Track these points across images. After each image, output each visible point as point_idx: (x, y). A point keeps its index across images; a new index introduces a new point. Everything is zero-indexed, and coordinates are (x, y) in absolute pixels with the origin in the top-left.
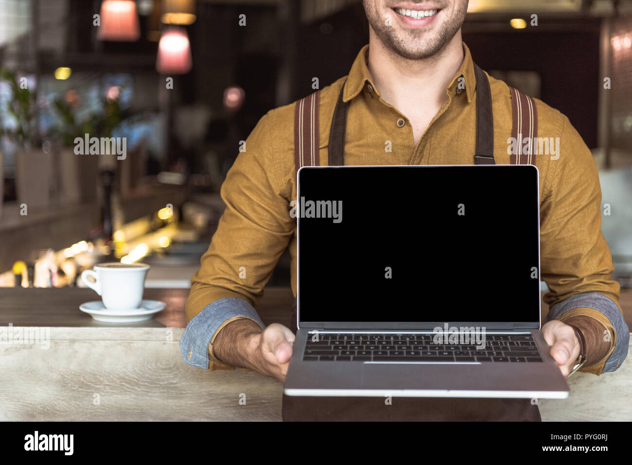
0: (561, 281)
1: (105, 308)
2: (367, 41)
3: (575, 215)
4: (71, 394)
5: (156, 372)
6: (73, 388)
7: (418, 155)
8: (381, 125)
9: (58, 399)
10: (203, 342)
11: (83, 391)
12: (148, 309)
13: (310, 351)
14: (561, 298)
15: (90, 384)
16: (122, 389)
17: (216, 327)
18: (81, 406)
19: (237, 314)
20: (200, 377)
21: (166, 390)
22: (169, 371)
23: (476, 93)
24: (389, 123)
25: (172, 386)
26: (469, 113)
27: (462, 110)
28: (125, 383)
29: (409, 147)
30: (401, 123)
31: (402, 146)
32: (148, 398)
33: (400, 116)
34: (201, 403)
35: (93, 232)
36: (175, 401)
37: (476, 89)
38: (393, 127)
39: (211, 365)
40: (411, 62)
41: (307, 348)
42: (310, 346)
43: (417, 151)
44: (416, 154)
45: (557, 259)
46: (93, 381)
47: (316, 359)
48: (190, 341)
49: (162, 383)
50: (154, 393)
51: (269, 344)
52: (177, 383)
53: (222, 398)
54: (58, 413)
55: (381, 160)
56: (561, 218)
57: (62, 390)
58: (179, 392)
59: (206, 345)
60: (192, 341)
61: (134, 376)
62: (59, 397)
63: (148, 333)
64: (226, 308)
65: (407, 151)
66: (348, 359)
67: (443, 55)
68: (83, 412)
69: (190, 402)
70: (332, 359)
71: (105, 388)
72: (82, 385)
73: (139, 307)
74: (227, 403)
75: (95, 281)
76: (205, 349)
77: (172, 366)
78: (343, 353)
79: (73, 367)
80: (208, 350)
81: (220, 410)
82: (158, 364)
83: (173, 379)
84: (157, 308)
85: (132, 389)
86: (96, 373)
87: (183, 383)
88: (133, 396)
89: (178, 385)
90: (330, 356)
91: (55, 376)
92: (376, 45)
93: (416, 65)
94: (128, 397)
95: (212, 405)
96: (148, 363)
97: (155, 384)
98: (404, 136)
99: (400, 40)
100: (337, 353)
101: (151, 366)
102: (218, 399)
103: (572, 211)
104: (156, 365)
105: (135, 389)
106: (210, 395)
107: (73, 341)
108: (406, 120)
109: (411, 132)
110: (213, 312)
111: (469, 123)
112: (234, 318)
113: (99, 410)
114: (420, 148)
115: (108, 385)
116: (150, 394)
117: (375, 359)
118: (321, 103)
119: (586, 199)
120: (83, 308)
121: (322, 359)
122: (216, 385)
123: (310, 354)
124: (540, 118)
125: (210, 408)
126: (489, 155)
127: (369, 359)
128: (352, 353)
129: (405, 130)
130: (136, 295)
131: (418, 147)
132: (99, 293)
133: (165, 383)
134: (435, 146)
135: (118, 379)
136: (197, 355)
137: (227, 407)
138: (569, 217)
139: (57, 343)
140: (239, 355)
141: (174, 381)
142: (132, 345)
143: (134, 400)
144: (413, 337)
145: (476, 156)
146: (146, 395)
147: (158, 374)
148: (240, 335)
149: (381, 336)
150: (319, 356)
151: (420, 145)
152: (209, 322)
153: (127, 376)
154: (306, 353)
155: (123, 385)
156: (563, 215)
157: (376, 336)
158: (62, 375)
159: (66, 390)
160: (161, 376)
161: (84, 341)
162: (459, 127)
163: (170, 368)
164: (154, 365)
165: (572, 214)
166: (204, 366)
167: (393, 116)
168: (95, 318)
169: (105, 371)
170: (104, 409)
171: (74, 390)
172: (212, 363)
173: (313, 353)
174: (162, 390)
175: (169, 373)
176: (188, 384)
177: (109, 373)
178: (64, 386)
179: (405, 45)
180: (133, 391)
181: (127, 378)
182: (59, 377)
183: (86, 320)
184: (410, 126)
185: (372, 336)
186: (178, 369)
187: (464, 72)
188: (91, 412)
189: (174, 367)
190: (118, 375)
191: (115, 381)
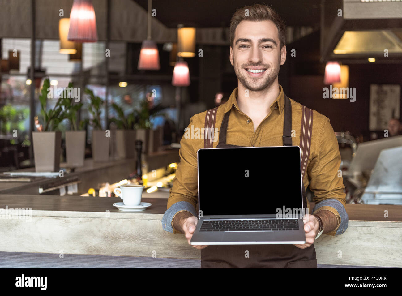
0: (320, 192)
1: (124, 205)
2: (236, 85)
3: (328, 163)
4: (108, 242)
5: (145, 234)
6: (109, 240)
7: (256, 135)
8: (240, 123)
9: (102, 244)
10: (169, 221)
11: (113, 241)
12: (143, 206)
13: (203, 228)
14: (319, 200)
15: (116, 238)
16: (130, 240)
17: (174, 215)
18: (112, 248)
19: (183, 209)
20: (164, 236)
21: (149, 242)
22: (151, 233)
23: (284, 109)
24: (243, 121)
25: (152, 240)
26: (281, 118)
27: (278, 116)
28: (131, 238)
29: (252, 132)
30: (249, 121)
31: (248, 131)
32: (141, 245)
33: (248, 118)
34: (165, 248)
35: (131, 175)
36: (153, 247)
37: (284, 107)
38: (245, 123)
39: (174, 231)
40: (254, 92)
41: (202, 226)
42: (203, 225)
43: (255, 134)
44: (255, 135)
45: (319, 182)
46: (118, 237)
47: (205, 231)
48: (165, 220)
49: (147, 239)
50: (144, 243)
51: (187, 223)
52: (154, 239)
53: (174, 246)
54: (102, 251)
55: (240, 137)
56: (322, 165)
57: (104, 241)
58: (155, 243)
59: (171, 222)
60: (166, 220)
61: (135, 235)
62: (102, 243)
63: (142, 216)
64: (180, 206)
65: (251, 134)
66: (218, 230)
67: (269, 90)
68: (113, 251)
69: (160, 248)
70: (212, 231)
71: (122, 240)
72: (113, 238)
73: (139, 205)
74: (176, 249)
75: (120, 193)
76: (170, 224)
77: (152, 231)
78: (217, 228)
79: (109, 230)
80: (171, 224)
81: (173, 251)
82: (146, 230)
83: (152, 237)
84: (147, 205)
85: (134, 241)
86: (119, 233)
87: (157, 239)
88: (135, 244)
89: (154, 240)
90: (211, 229)
91: (101, 234)
92: (240, 86)
93: (257, 94)
94: (132, 244)
95: (170, 249)
96: (142, 229)
97: (145, 239)
98: (250, 127)
99: (248, 82)
100: (214, 228)
101: (143, 230)
102: (172, 246)
103: (326, 162)
104: (145, 230)
105: (136, 241)
106: (168, 244)
107: (109, 219)
108: (251, 120)
109: (253, 125)
110: (174, 208)
111: (281, 122)
112: (181, 211)
113: (120, 250)
114: (257, 132)
115: (124, 239)
116: (142, 243)
117: (230, 230)
118: (217, 113)
119: (333, 157)
120: (115, 205)
121: (207, 231)
122: (171, 240)
123: (203, 229)
124: (314, 121)
125: (169, 251)
126: (289, 136)
127: (227, 230)
128: (220, 228)
129: (250, 124)
130: (138, 200)
131: (256, 132)
132: (122, 198)
133: (149, 238)
134: (265, 131)
135: (129, 236)
136: (168, 226)
137: (176, 250)
138: (325, 164)
139: (102, 219)
140: (180, 226)
141: (153, 238)
142: (135, 221)
143: (135, 246)
144: (248, 221)
145: (283, 136)
146: (140, 244)
147: (146, 234)
148: (182, 218)
149: (234, 221)
150: (206, 230)
151: (257, 131)
152: (172, 212)
153: (132, 235)
154: (201, 228)
155: (130, 239)
156: (323, 163)
157: (232, 221)
158: (104, 234)
159: (106, 240)
160: (147, 235)
161: (114, 219)
162: (276, 124)
163: (151, 232)
164: (144, 230)
165: (327, 163)
166: (171, 232)
167: (246, 118)
168: (120, 209)
169: (123, 233)
170: (122, 250)
171: (109, 241)
172: (174, 230)
173: (204, 228)
174: (148, 242)
175: (151, 234)
176: (159, 239)
177: (124, 233)
178: (105, 239)
179: (251, 85)
180: (135, 242)
181: (132, 236)
182: (103, 234)
183: (116, 210)
184: (252, 123)
185: (230, 221)
186: (155, 232)
187: (278, 100)
188: (117, 251)
189: (153, 231)
190: (128, 234)
191: (127, 237)
